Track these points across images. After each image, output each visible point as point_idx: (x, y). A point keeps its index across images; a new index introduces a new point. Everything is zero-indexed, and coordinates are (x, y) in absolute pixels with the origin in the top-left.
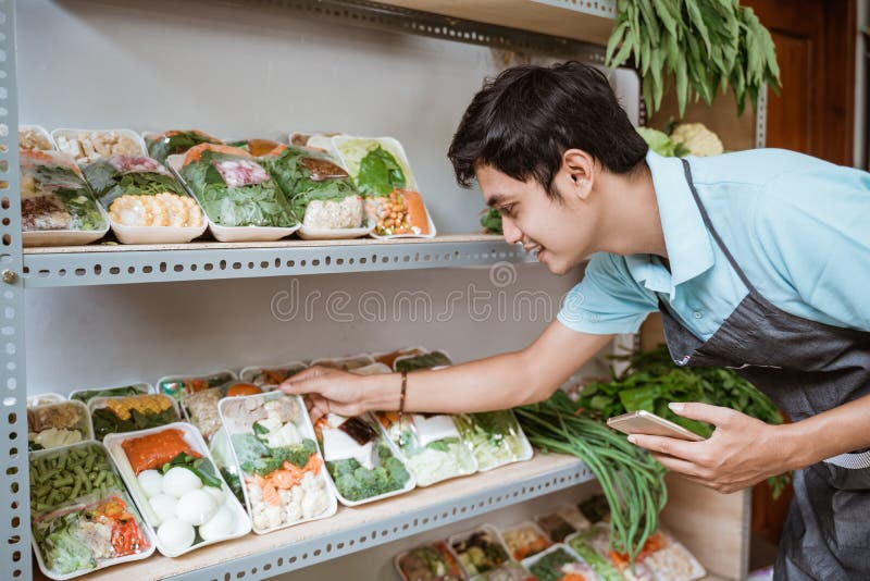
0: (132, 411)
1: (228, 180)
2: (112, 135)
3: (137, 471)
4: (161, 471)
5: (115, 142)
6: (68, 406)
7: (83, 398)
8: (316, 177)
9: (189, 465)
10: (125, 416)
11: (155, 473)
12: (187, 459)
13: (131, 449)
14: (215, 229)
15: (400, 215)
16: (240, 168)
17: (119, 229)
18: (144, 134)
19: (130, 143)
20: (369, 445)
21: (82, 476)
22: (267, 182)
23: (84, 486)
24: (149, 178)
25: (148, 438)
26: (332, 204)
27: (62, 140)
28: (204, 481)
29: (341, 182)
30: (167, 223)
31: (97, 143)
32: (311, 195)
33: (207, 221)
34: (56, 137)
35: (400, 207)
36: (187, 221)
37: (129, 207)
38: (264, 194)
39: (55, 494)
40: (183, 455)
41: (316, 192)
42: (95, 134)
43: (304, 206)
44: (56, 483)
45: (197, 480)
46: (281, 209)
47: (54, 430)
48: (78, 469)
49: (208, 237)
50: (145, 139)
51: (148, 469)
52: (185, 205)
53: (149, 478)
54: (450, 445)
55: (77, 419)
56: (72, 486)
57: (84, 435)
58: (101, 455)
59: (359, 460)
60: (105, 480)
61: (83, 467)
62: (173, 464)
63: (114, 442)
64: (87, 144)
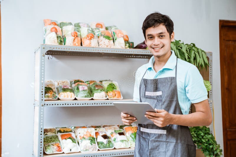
0: (64, 131)
1: (80, 89)
2: (64, 81)
3: (62, 139)
4: (66, 140)
5: (64, 82)
6: (53, 129)
7: (56, 128)
8: (97, 88)
9: (71, 139)
10: (63, 131)
11: (65, 140)
12: (71, 138)
13: (62, 136)
14: (77, 98)
15: (114, 95)
16: (83, 87)
17: (60, 98)
18: (70, 80)
19: (67, 82)
20: (106, 140)
21: (53, 139)
22: (87, 90)
23: (53, 141)
24: (66, 89)
25: (65, 134)
26: (98, 93)
27: (55, 82)
28: (73, 142)
29: (101, 89)
30: (68, 97)
31: (61, 82)
32: (95, 92)
33: (75, 97)
34: (54, 82)
35: (115, 93)
36: (71, 97)
37: (62, 94)
38: (86, 92)
39: (48, 142)
40: (70, 137)
41: (96, 91)
42: (61, 81)
43: (94, 94)
44: (49, 140)
45: (72, 141)
46: (89, 94)
47: (50, 133)
48: (53, 138)
49: (75, 99)
50: (70, 81)
51: (64, 139)
52: (71, 94)
53: (64, 140)
54: (124, 141)
55: (54, 131)
56: (51, 141)
57: (55, 134)
58: (57, 137)
59: (104, 142)
60: (57, 140)
61: (54, 138)
62: (68, 138)
63: (59, 135)
64: (59, 83)
